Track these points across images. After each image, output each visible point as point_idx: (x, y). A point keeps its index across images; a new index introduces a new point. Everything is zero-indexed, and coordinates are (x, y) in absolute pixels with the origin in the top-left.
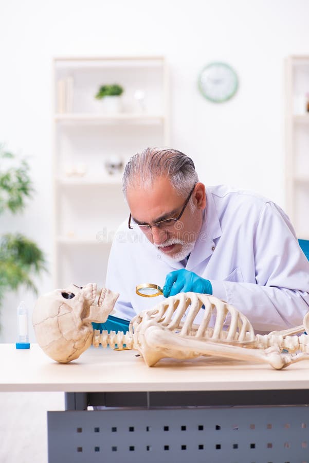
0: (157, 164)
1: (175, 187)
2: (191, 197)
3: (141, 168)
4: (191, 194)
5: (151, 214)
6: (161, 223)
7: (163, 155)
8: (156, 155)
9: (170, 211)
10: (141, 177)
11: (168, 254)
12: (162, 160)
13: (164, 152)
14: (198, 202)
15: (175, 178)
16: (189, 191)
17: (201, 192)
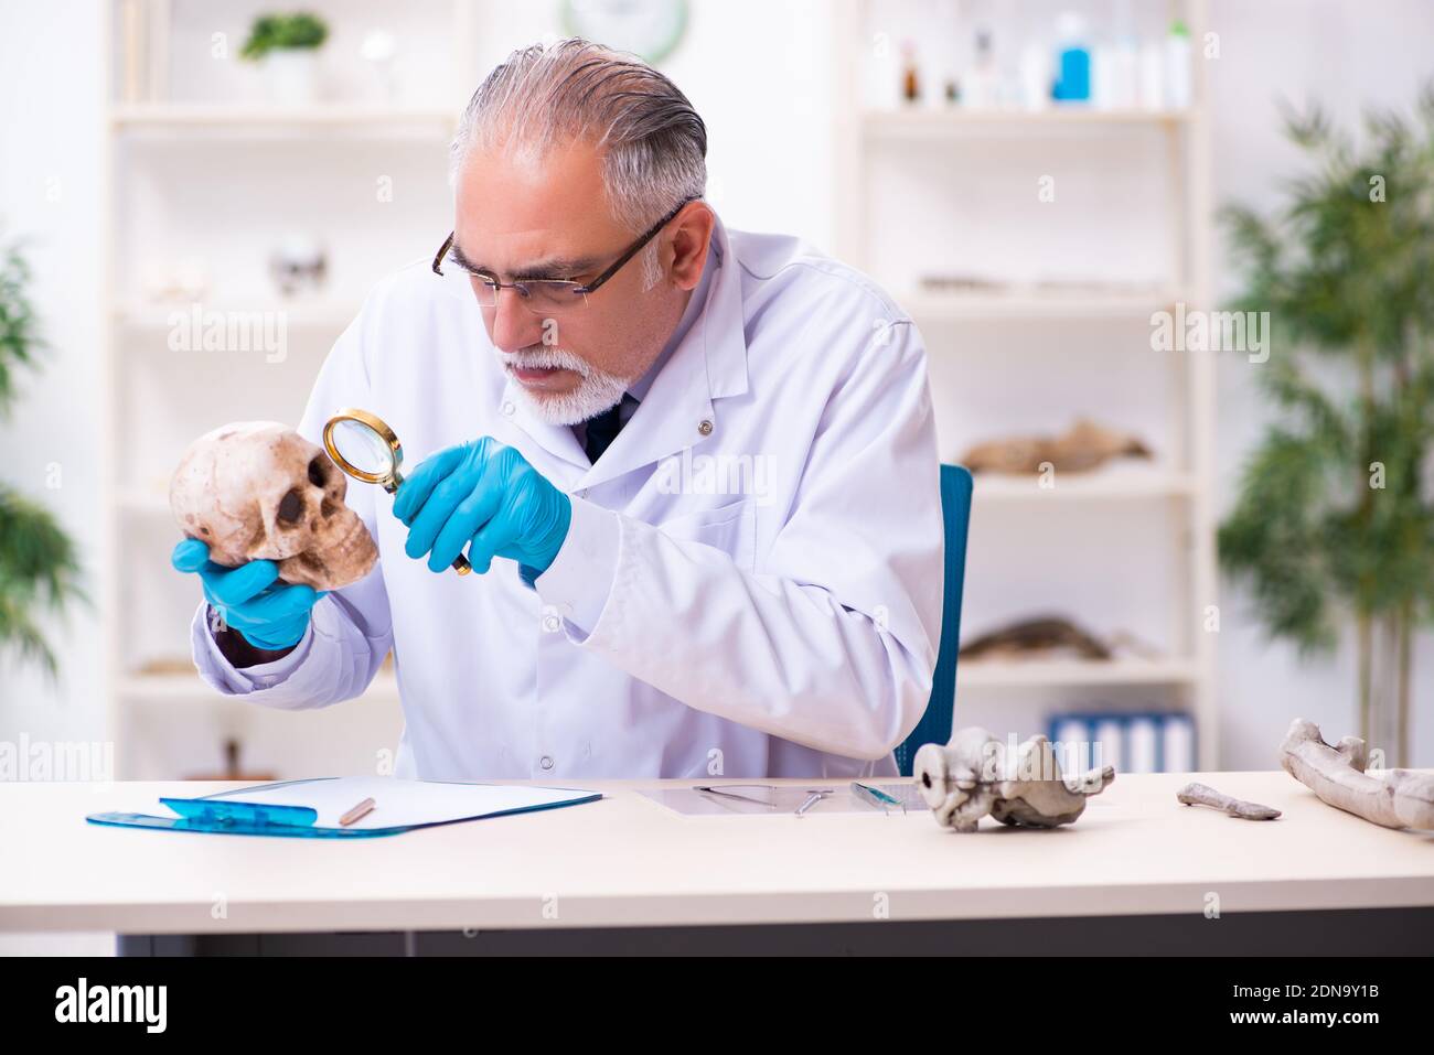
0: (581, 95)
1: (614, 189)
2: (657, 238)
3: (527, 93)
4: (658, 228)
5: (510, 248)
6: (532, 283)
7: (611, 77)
8: (592, 68)
9: (571, 259)
10: (516, 123)
11: (532, 390)
12: (601, 91)
13: (621, 68)
14: (678, 261)
15: (621, 160)
16: (655, 219)
17: (695, 234)
